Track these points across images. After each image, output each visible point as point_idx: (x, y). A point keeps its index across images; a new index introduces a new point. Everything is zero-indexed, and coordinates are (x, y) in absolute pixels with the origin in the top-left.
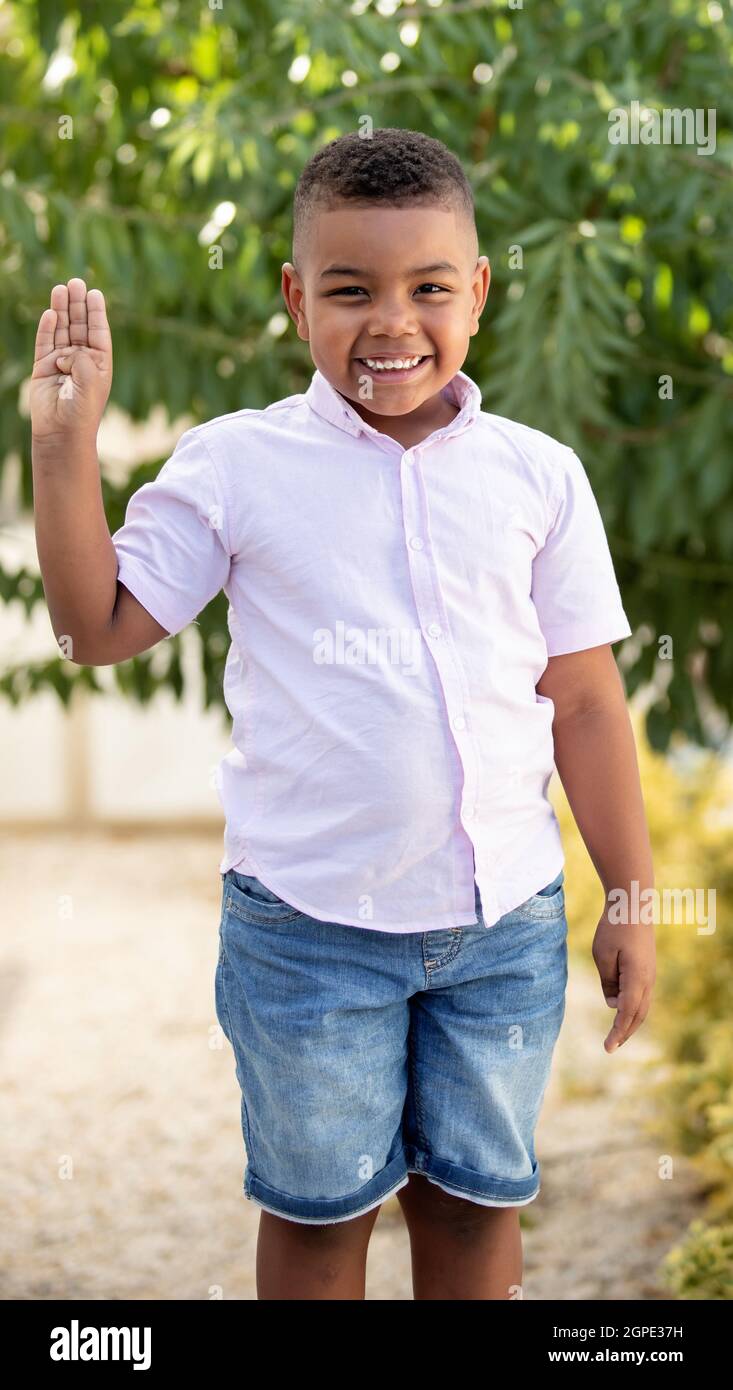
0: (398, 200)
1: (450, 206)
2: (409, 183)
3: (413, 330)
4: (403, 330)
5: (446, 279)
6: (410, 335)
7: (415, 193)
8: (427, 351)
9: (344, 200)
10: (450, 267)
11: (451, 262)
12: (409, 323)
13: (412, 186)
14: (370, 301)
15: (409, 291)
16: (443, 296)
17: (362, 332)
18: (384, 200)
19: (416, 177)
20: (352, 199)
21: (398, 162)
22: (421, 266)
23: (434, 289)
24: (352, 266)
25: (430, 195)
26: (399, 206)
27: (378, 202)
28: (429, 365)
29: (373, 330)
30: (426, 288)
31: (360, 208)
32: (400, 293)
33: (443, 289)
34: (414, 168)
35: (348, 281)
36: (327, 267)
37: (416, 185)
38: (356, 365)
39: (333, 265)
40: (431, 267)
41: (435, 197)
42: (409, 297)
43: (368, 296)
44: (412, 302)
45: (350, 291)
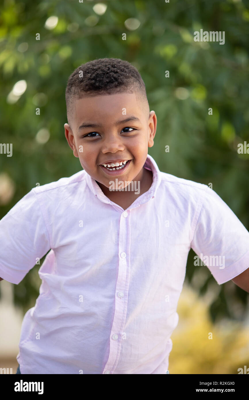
0: (108, 91)
1: (133, 90)
2: (112, 82)
3: (122, 149)
4: (117, 149)
5: (136, 124)
6: (121, 151)
7: (116, 86)
8: (128, 157)
9: (85, 93)
10: (135, 118)
11: (135, 116)
12: (120, 146)
13: (114, 83)
14: (102, 138)
15: (118, 131)
16: (135, 132)
17: (100, 154)
18: (103, 91)
19: (116, 79)
20: (88, 92)
21: (108, 73)
22: (122, 119)
23: (130, 130)
24: (92, 123)
25: (123, 86)
26: (109, 93)
27: (100, 93)
28: (131, 164)
29: (104, 151)
30: (125, 130)
31: (92, 96)
32: (115, 133)
33: (134, 129)
34: (115, 75)
35: (90, 130)
36: (81, 125)
37: (116, 83)
38: (100, 167)
39: (83, 123)
40: (127, 120)
41: (125, 87)
42: (119, 134)
43: (101, 136)
44: (120, 137)
45: (92, 134)
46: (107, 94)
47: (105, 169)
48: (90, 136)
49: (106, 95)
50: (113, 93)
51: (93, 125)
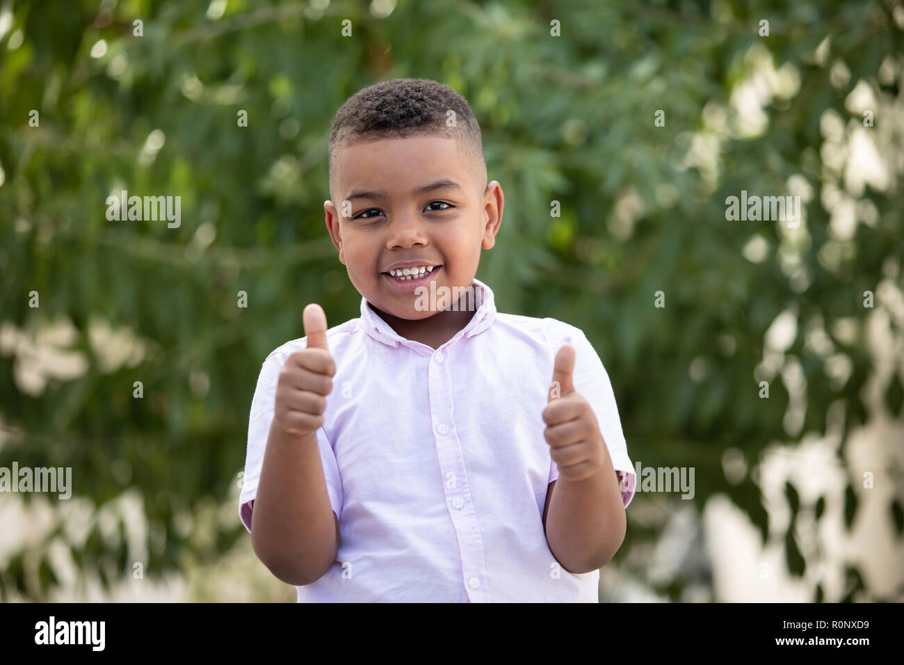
0: (401, 131)
1: (451, 134)
2: (412, 116)
3: (424, 241)
4: (413, 240)
5: (453, 195)
6: (421, 245)
7: (418, 124)
8: (436, 260)
9: (359, 136)
10: (452, 184)
11: (453, 180)
12: (419, 235)
13: (415, 118)
14: (387, 221)
15: (419, 208)
16: (451, 211)
17: (383, 248)
18: (391, 132)
19: (419, 112)
20: (365, 134)
21: (403, 100)
22: (425, 184)
23: (442, 206)
24: (368, 189)
25: (432, 125)
26: (403, 136)
27: (386, 134)
28: (440, 273)
29: (390, 244)
30: (436, 206)
31: (371, 140)
32: (412, 211)
33: (451, 206)
34: (418, 105)
35: (366, 204)
36: (349, 194)
37: (419, 118)
38: (384, 278)
39: (353, 191)
40: (434, 185)
41: (436, 127)
42: (420, 214)
43: (385, 216)
44: (422, 218)
45: (371, 213)
46: (399, 138)
47: (392, 280)
48: (368, 217)
50: (410, 134)
51: (371, 193)
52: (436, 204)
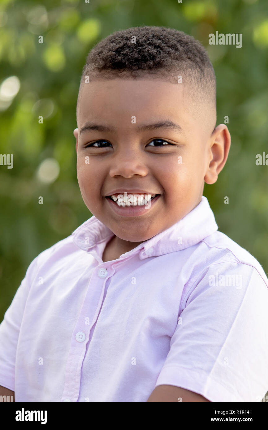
0: (133, 74)
2: (146, 60)
3: (143, 173)
5: (175, 135)
6: (140, 176)
7: (150, 68)
8: (155, 190)
9: (98, 73)
10: (173, 125)
11: (174, 121)
12: (139, 167)
13: (148, 63)
14: (113, 152)
15: (142, 143)
16: (170, 149)
17: (106, 175)
18: (125, 72)
19: (153, 57)
20: (103, 72)
21: (142, 45)
22: (148, 123)
23: (164, 143)
24: (99, 123)
25: (162, 70)
26: (135, 77)
27: (120, 74)
28: (159, 202)
29: (112, 173)
32: (136, 145)
33: (170, 144)
35: (96, 135)
36: (84, 125)
37: (151, 63)
38: (107, 202)
39: (87, 123)
40: (157, 124)
41: (166, 72)
42: (142, 149)
43: (112, 147)
44: (144, 153)
45: (102, 144)
46: (131, 78)
47: (113, 205)
48: (99, 147)
49: (129, 80)
50: (141, 76)
51: (100, 126)
52: (159, 142)
